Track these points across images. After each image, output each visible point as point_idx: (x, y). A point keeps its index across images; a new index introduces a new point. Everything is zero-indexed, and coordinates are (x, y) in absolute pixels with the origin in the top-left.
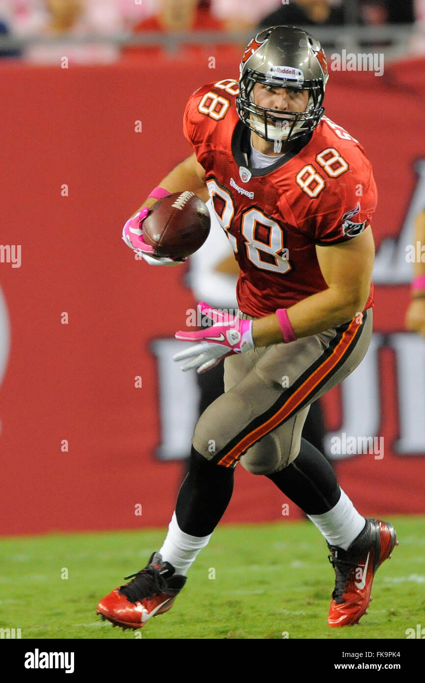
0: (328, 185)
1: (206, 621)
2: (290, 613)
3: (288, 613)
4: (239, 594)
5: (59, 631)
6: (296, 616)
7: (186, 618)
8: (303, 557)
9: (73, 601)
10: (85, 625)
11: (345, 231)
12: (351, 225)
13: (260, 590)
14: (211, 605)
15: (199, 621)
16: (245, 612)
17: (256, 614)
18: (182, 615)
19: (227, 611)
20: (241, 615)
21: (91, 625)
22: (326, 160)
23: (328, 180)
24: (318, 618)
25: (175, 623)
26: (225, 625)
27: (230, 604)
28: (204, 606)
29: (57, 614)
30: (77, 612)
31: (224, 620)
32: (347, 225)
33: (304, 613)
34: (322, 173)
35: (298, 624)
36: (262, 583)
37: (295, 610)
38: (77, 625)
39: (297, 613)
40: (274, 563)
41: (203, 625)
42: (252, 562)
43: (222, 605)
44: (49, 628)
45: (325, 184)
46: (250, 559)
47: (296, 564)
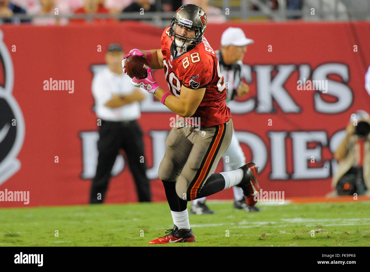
0: (190, 65)
1: (100, 241)
2: (133, 239)
3: (132, 238)
4: (113, 231)
5: (43, 244)
6: (135, 240)
7: (92, 240)
8: (138, 217)
9: (49, 233)
10: (53, 242)
11: (191, 84)
12: (193, 82)
13: (121, 229)
14: (102, 235)
15: (97, 241)
16: (115, 238)
17: (119, 239)
18: (91, 239)
19: (108, 237)
20: (114, 239)
21: (56, 242)
22: (193, 56)
23: (191, 64)
24: (143, 240)
25: (88, 242)
26: (107, 243)
27: (109, 235)
28: (99, 235)
29: (43, 238)
30: (50, 237)
31: (107, 241)
32: (192, 81)
33: (138, 239)
34: (190, 60)
35: (136, 243)
36: (122, 226)
37: (134, 237)
38: (50, 242)
39: (135, 238)
40: (126, 219)
41: (99, 243)
42: (117, 219)
43: (106, 235)
44: (39, 243)
45: (190, 64)
46: (117, 217)
47: (135, 220)
